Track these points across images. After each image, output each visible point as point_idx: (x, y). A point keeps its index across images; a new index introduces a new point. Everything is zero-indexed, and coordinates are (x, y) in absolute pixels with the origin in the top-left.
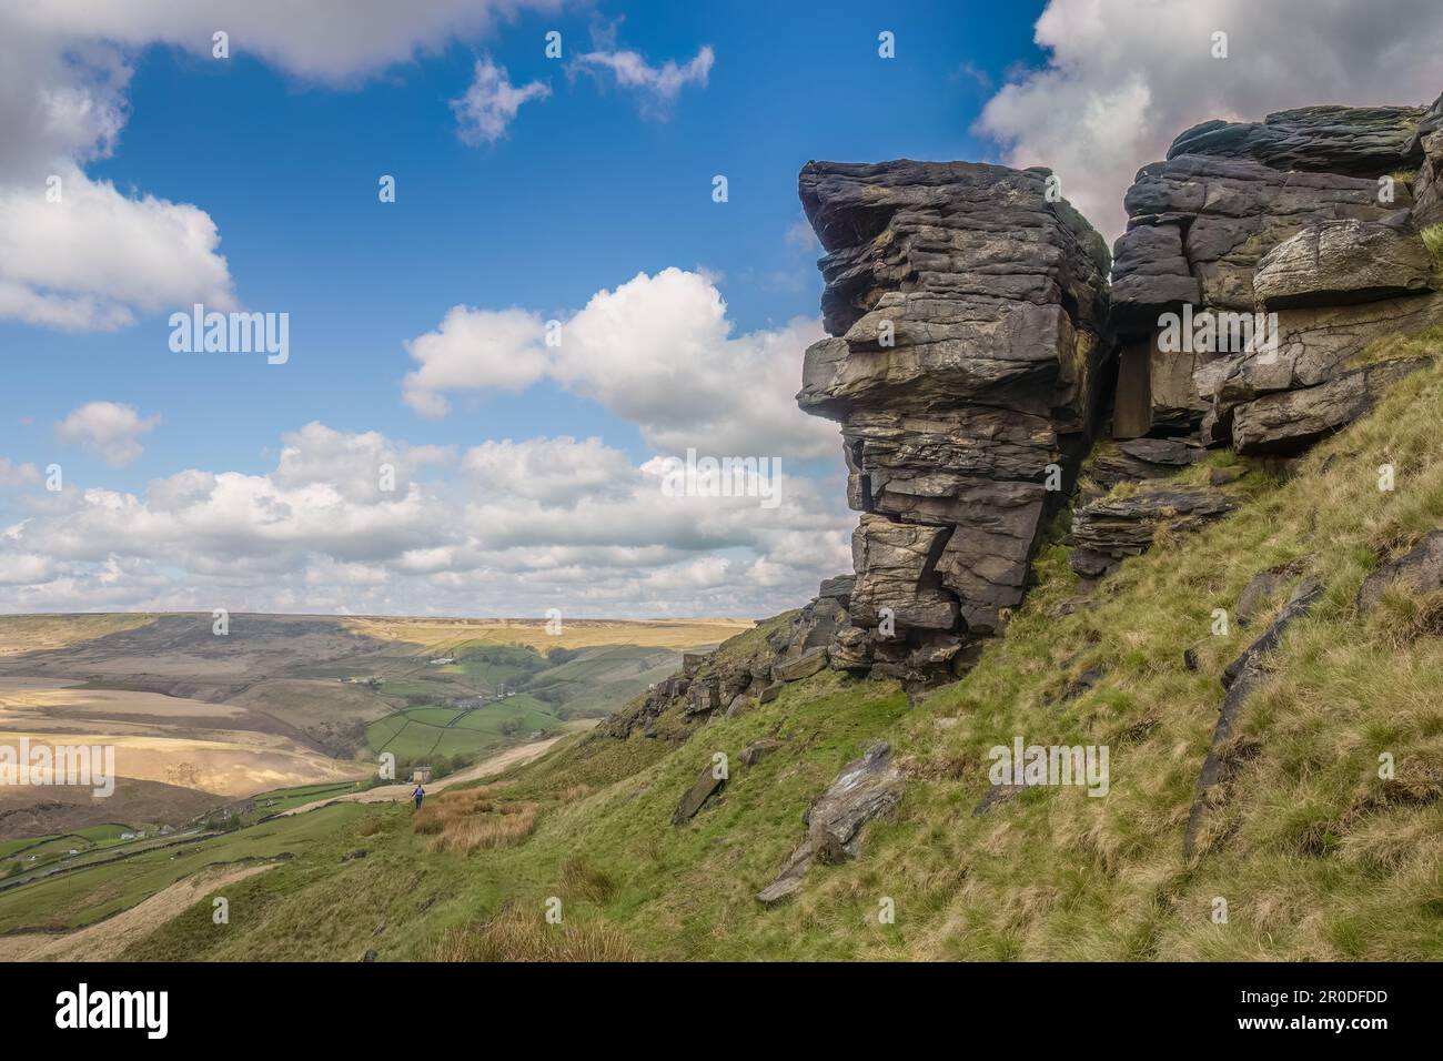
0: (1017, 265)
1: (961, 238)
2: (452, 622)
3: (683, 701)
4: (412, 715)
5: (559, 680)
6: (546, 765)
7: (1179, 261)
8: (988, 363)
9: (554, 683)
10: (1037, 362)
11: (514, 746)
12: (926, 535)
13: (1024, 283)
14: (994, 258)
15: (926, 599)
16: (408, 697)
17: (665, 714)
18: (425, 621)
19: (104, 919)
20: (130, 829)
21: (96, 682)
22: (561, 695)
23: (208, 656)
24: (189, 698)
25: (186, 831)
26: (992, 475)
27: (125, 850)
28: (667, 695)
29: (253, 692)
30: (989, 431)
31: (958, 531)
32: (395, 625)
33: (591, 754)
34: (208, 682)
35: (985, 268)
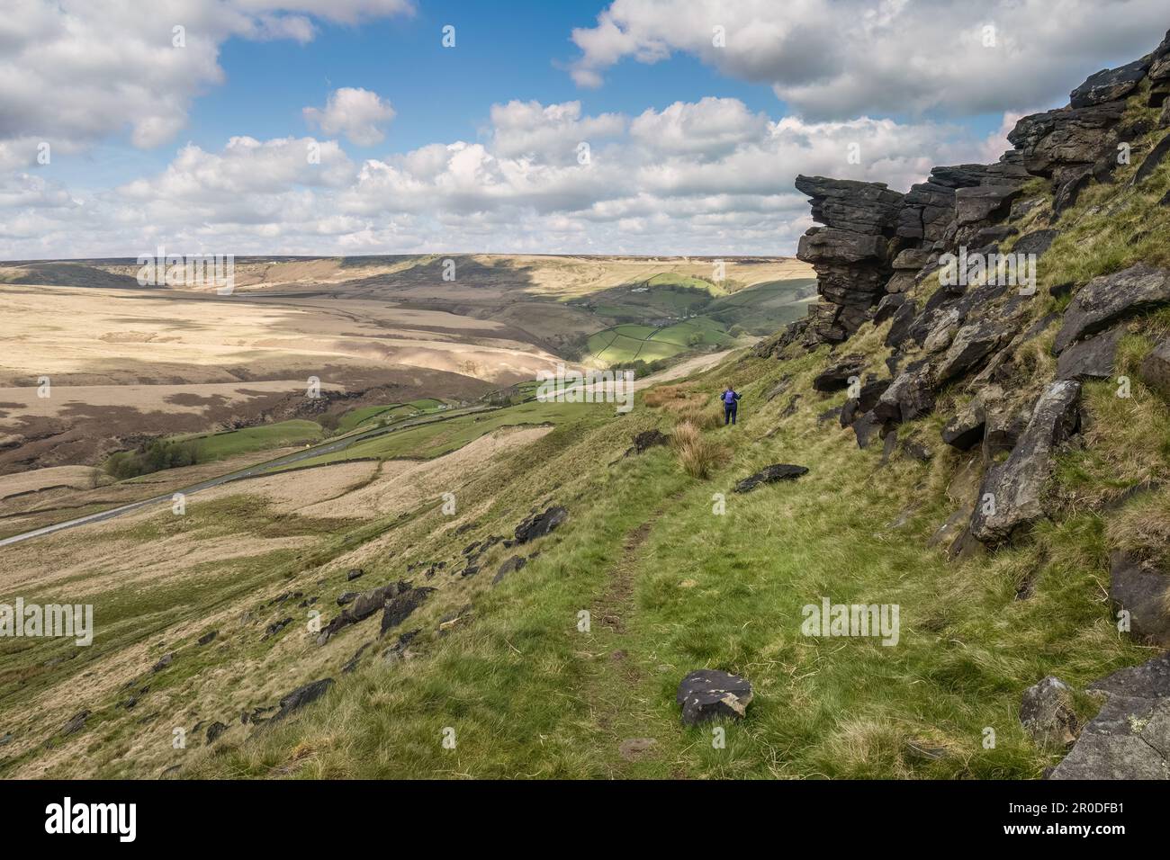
0: (865, 220)
1: (848, 209)
2: (647, 260)
3: (802, 337)
4: (619, 330)
5: (730, 306)
6: (717, 372)
7: (918, 223)
8: (852, 255)
9: (726, 308)
10: (867, 256)
11: (695, 356)
12: (836, 307)
13: (866, 228)
14: (857, 218)
15: (835, 329)
16: (615, 317)
17: (791, 344)
18: (626, 259)
19: (443, 455)
20: (442, 403)
21: (406, 304)
22: (733, 318)
23: (475, 285)
24: (465, 315)
25: (477, 406)
26: (856, 290)
27: (444, 415)
28: (794, 332)
29: (508, 311)
30: (856, 275)
31: (846, 308)
32: (604, 262)
33: (745, 367)
34: (478, 304)
35: (856, 221)
